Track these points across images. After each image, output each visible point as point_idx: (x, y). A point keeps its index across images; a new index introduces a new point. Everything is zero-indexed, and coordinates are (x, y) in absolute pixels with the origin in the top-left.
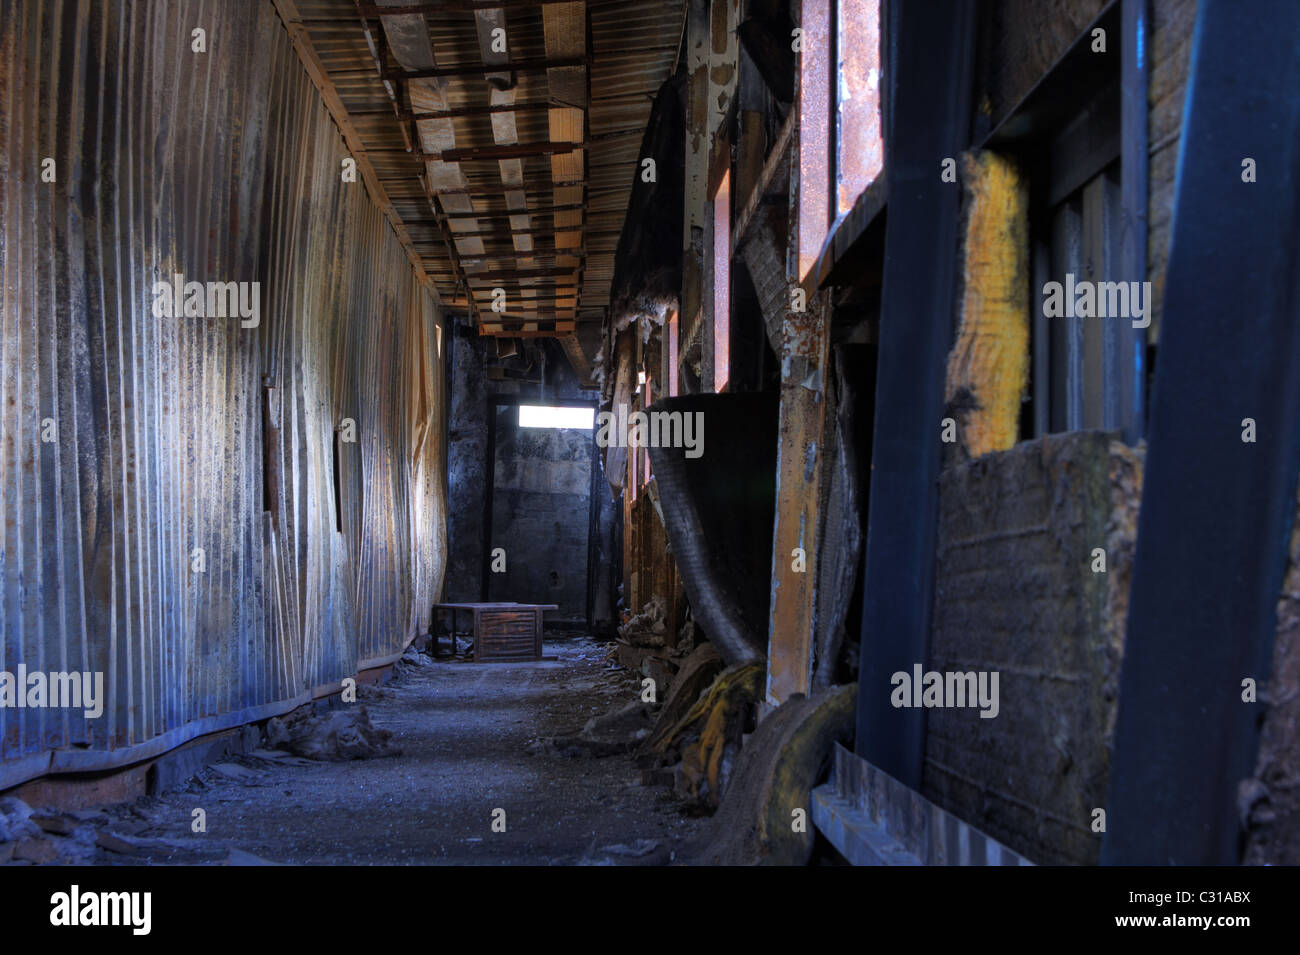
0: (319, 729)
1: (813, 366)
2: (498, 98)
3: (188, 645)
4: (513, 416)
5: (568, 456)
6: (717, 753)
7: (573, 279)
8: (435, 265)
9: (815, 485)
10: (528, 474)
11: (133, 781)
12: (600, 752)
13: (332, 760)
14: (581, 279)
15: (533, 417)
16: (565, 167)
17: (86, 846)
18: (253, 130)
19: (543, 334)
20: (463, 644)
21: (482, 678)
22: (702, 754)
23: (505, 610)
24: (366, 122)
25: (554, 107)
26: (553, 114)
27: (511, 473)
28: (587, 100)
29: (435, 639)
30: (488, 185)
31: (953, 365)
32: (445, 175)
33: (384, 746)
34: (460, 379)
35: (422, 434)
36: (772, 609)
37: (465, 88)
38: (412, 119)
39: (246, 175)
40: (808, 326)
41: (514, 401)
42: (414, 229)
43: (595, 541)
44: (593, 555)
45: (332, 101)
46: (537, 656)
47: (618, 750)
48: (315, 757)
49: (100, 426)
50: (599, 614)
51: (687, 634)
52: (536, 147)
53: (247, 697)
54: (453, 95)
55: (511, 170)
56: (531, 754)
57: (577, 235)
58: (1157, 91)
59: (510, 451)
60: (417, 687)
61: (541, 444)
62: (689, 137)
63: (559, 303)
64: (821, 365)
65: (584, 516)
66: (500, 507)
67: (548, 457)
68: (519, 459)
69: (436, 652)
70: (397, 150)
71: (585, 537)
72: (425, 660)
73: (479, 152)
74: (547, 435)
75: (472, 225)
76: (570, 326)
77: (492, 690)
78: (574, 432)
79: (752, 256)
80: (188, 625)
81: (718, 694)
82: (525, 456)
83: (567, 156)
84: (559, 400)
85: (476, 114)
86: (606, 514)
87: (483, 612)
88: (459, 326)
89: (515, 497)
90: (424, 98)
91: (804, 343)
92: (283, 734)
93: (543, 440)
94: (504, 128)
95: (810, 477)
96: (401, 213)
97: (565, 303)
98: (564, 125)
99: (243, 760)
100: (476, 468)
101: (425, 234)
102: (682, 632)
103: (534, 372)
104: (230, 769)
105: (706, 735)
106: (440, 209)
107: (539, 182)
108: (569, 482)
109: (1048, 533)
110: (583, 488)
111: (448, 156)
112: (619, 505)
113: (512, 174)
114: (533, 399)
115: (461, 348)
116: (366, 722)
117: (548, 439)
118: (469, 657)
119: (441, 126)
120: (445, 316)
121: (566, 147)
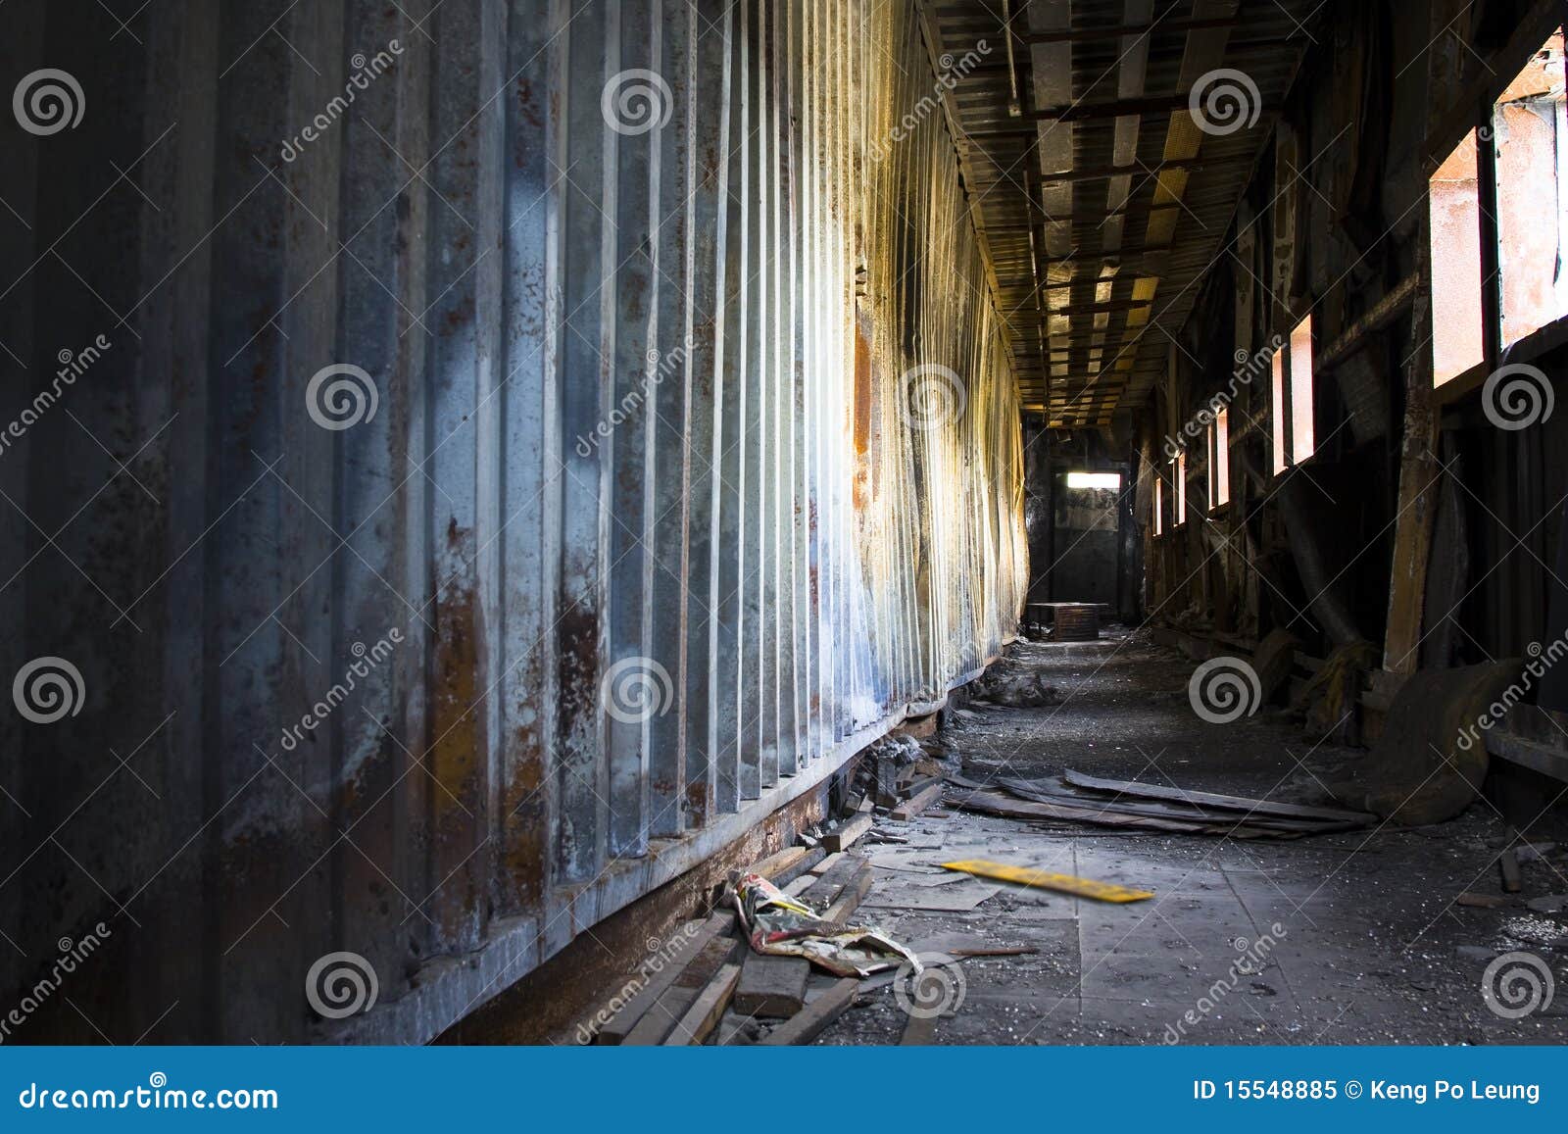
0: (1009, 687)
1: (1425, 445)
2: (1103, 273)
4: (1064, 479)
5: (1102, 506)
6: (1338, 702)
7: (1119, 390)
8: (1026, 383)
9: (1423, 525)
10: (1075, 518)
11: (933, 723)
13: (1020, 707)
14: (1124, 390)
15: (1078, 481)
16: (1137, 317)
17: (956, 765)
19: (1090, 426)
20: (1044, 629)
22: (1329, 704)
23: (1074, 607)
24: (1007, 291)
25: (1139, 276)
26: (1138, 282)
27: (1063, 518)
28: (1164, 273)
29: (1028, 628)
30: (1084, 330)
32: (1056, 323)
33: (1053, 698)
34: (1031, 457)
35: (1018, 493)
36: (1390, 608)
37: (1078, 267)
38: (1045, 288)
40: (1421, 418)
41: (1065, 470)
42: (1019, 360)
43: (1122, 562)
44: (1120, 572)
48: (1009, 705)
50: (1127, 609)
51: (1242, 623)
52: (1119, 304)
54: (1073, 271)
55: (1100, 319)
56: (1153, 703)
57: (1132, 361)
59: (1063, 503)
60: (1033, 657)
61: (1084, 499)
62: (1239, 294)
63: (1104, 406)
64: (1430, 443)
65: (1114, 545)
66: (1057, 540)
67: (1088, 507)
68: (1069, 508)
69: (1029, 633)
70: (1027, 307)
71: (1114, 557)
72: (1024, 640)
73: (1082, 306)
74: (1088, 493)
75: (1064, 356)
76: (1107, 421)
78: (1105, 490)
81: (1339, 664)
82: (1073, 506)
83: (1141, 309)
84: (1095, 468)
85: (1082, 288)
86: (1129, 544)
87: (1061, 609)
88: (1033, 422)
89: (1067, 533)
90: (1055, 275)
91: (1418, 430)
92: (984, 691)
93: (1084, 496)
94: (1103, 292)
95: (1419, 519)
96: (1014, 350)
97: (1108, 405)
98: (1142, 289)
99: (970, 707)
100: (1045, 516)
101: (1025, 363)
102: (1238, 621)
103: (1081, 452)
104: (966, 714)
105: (1330, 692)
106: (1046, 346)
107: (1117, 326)
108: (1103, 522)
110: (1112, 526)
111: (1063, 311)
113: (1101, 322)
114: (1078, 466)
115: (1033, 438)
116: (1039, 682)
117: (1088, 494)
118: (1051, 637)
119: (1063, 292)
120: (1025, 416)
121: (1141, 304)
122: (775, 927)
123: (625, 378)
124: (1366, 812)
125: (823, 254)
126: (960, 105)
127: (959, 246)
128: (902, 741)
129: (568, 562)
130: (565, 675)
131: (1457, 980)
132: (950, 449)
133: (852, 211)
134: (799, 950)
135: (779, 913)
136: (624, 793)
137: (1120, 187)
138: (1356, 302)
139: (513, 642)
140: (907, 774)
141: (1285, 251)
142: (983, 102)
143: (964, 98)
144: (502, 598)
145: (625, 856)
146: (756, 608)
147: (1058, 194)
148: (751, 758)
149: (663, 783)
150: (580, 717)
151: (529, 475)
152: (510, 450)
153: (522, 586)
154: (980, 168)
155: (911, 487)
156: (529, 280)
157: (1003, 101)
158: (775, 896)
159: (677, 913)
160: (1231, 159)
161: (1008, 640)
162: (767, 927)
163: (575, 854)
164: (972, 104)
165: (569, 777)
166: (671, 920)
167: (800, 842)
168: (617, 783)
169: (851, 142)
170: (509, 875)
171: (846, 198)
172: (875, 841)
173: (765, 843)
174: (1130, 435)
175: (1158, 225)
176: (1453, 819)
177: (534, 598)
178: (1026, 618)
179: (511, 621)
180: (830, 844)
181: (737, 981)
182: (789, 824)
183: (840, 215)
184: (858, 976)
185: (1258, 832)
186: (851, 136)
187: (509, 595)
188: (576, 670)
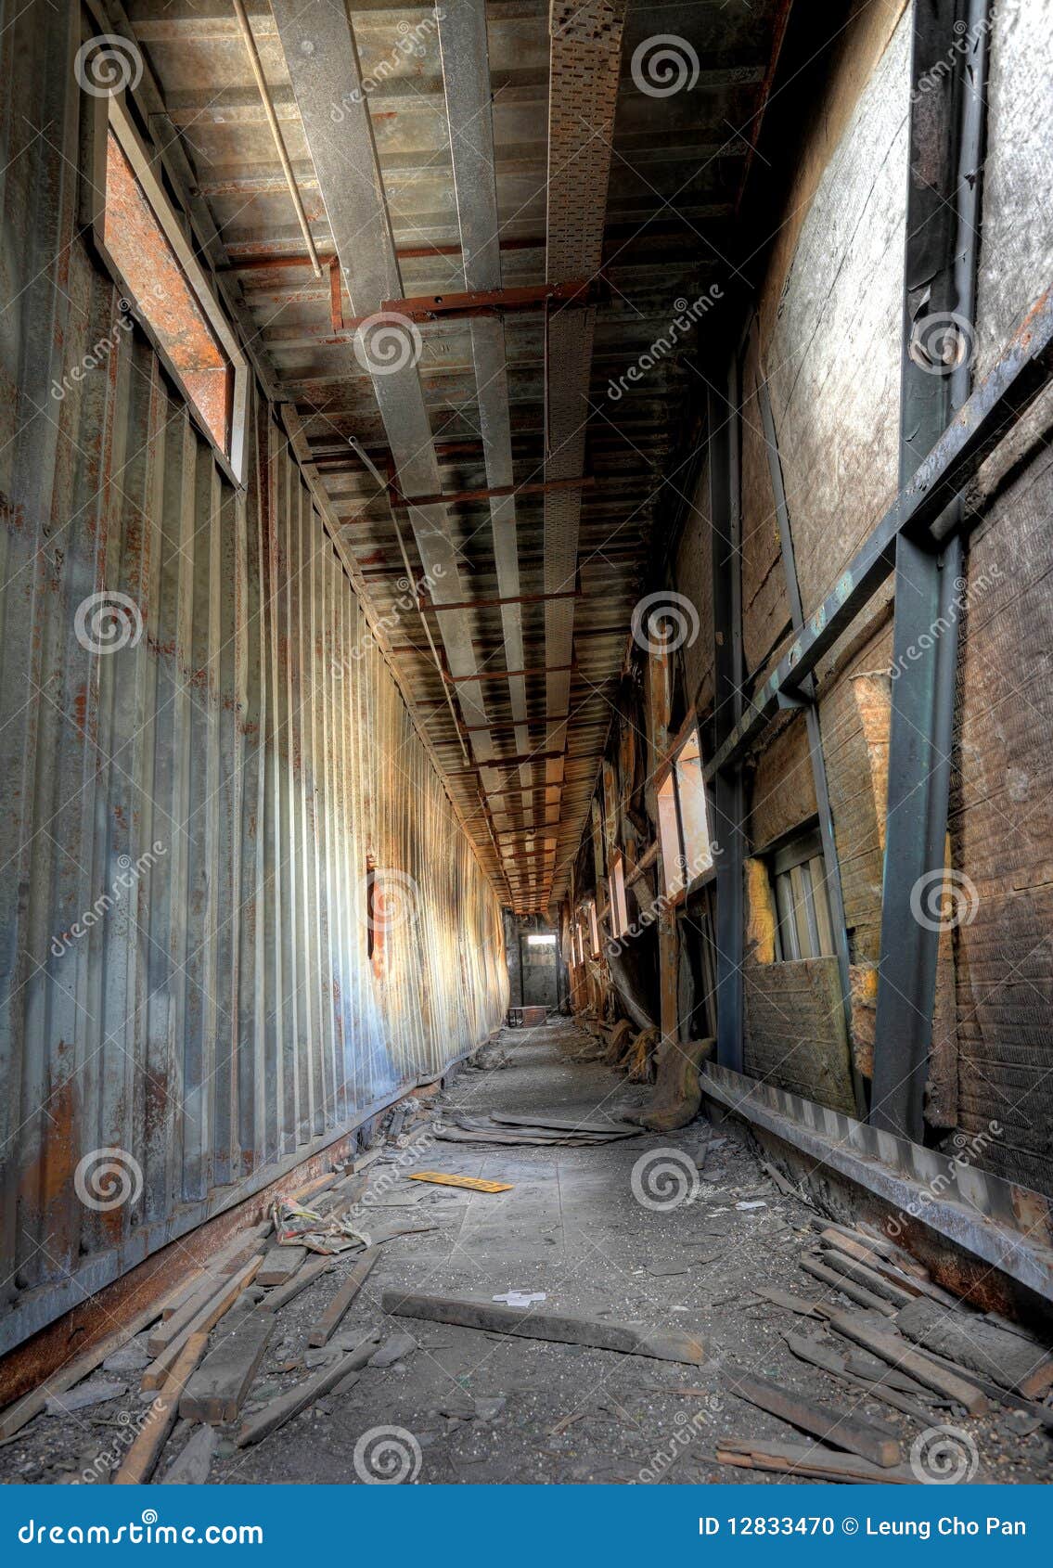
0: (488, 1058)
1: (670, 927)
2: (529, 837)
3: (447, 1035)
4: (526, 940)
5: (547, 953)
7: (548, 893)
8: (502, 892)
10: (534, 960)
11: (437, 1085)
12: (589, 1061)
13: (492, 1071)
14: (551, 893)
15: (534, 940)
16: (548, 858)
18: (452, 856)
19: (537, 912)
20: (519, 1022)
21: (528, 1034)
23: (534, 1009)
25: (547, 839)
26: (546, 841)
27: (528, 960)
28: (559, 836)
29: (509, 1022)
30: (522, 865)
31: (749, 931)
32: (509, 863)
33: (511, 1063)
34: (508, 930)
35: (500, 949)
37: (517, 835)
38: (499, 846)
39: (451, 871)
41: (526, 935)
42: (496, 881)
43: (559, 982)
44: (559, 987)
45: (472, 842)
46: (545, 1024)
47: (595, 1059)
48: (486, 1069)
49: (422, 965)
51: (609, 1016)
52: (539, 852)
53: (463, 1050)
54: (512, 837)
55: (531, 860)
56: (563, 1063)
57: (551, 879)
58: (839, 844)
59: (527, 952)
60: (508, 1039)
61: (537, 950)
64: (672, 926)
65: (554, 974)
66: (525, 972)
67: (540, 954)
68: (530, 955)
69: (510, 1025)
70: (492, 856)
71: (555, 980)
72: (507, 1028)
73: (520, 855)
74: (539, 946)
75: (516, 878)
76: (546, 909)
77: (536, 1039)
78: (548, 944)
79: (636, 888)
80: (446, 1027)
81: (644, 1039)
82: (532, 954)
83: (550, 854)
84: (542, 933)
85: (519, 843)
86: (562, 972)
87: (527, 1010)
88: (508, 912)
89: (529, 968)
90: (503, 839)
92: (475, 1062)
93: (537, 948)
94: (529, 847)
97: (544, 901)
98: (549, 844)
99: (465, 1073)
100: (517, 960)
101: (498, 882)
103: (534, 925)
104: (462, 1077)
106: (506, 874)
107: (540, 863)
108: (548, 961)
109: (812, 993)
110: (553, 963)
111: (511, 857)
112: (567, 970)
114: (533, 933)
115: (508, 919)
118: (522, 1026)
119: (509, 848)
120: (503, 909)
121: (550, 851)
122: (291, 1229)
123: (191, 944)
124: (639, 1125)
125: (342, 853)
126: (441, 760)
127: (448, 829)
128: (410, 1101)
129: (151, 1047)
130: (148, 1108)
131: (652, 1227)
132: (447, 935)
133: (363, 826)
134: (300, 1242)
135: (297, 1219)
136: (192, 1166)
137: (527, 798)
138: (640, 852)
139: (108, 1097)
140: (410, 1120)
141: (611, 825)
142: (453, 758)
143: (442, 756)
144: (101, 1074)
145: (192, 1201)
146: (291, 1048)
147: (497, 802)
148: (289, 1129)
149: (222, 1155)
150: (157, 1130)
151: (119, 1008)
152: (108, 995)
153: (114, 1066)
154: (456, 789)
155: (416, 960)
156: (121, 907)
157: (461, 757)
158: (297, 1209)
159: (239, 1225)
160: (583, 779)
161: (496, 1029)
162: (287, 1229)
163: (153, 1206)
164: (446, 759)
165: (150, 1164)
166: (233, 1230)
167: (334, 1170)
168: (187, 1161)
169: (362, 792)
170: (103, 1227)
171: (359, 820)
172: (380, 1164)
173: (309, 1173)
174: (557, 914)
175: (551, 814)
176: (686, 1126)
177: (121, 1073)
178: (509, 1017)
179: (106, 1086)
180: (349, 1170)
181: (260, 1265)
182: (327, 1161)
183: (355, 830)
184: (333, 1253)
185: (583, 1142)
186: (362, 788)
187: (106, 1072)
188: (155, 1105)
